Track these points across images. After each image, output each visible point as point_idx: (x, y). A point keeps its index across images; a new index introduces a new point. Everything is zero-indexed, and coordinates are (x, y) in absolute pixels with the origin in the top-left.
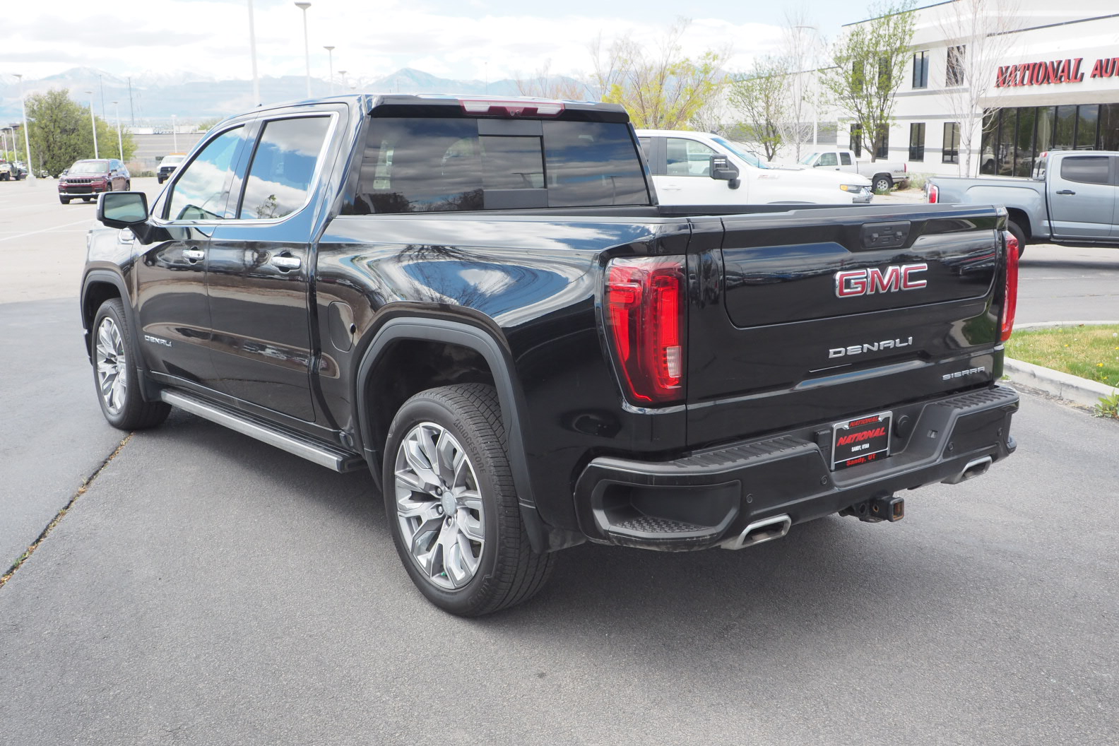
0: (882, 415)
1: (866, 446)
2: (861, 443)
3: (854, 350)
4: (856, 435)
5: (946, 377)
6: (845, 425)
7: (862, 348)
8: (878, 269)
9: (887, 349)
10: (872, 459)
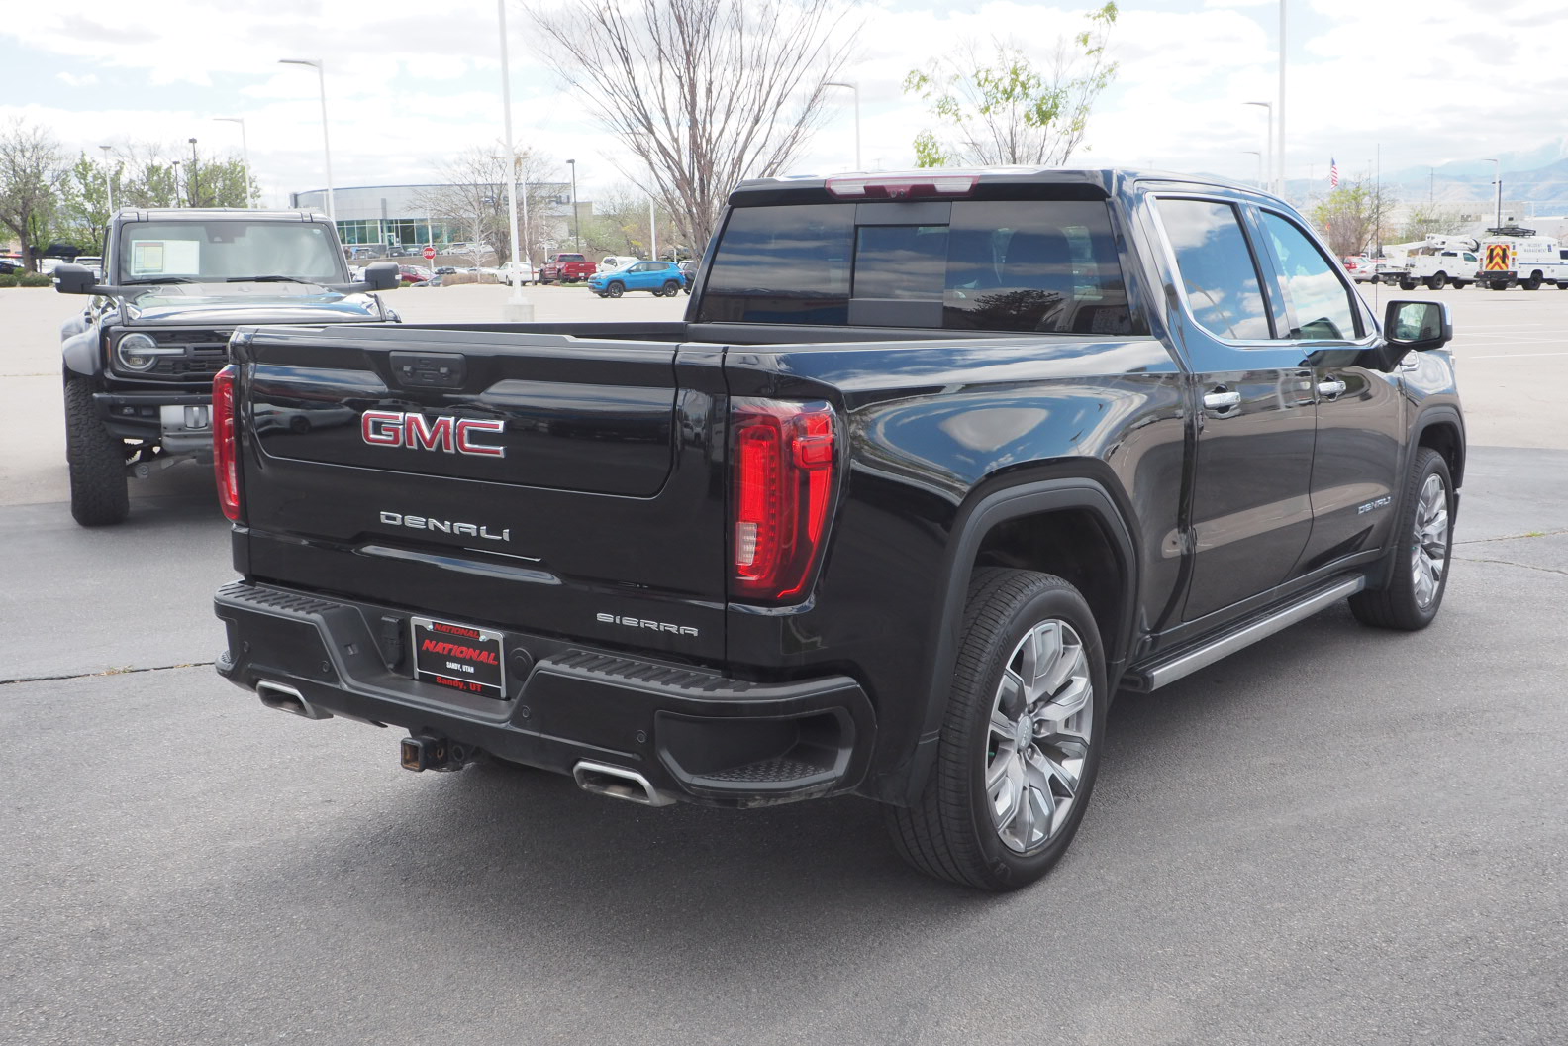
0: (485, 634)
1: (471, 669)
2: (462, 661)
3: (414, 522)
4: (451, 646)
5: (602, 617)
6: (428, 623)
7: (426, 523)
8: (419, 417)
9: (466, 535)
10: (476, 691)
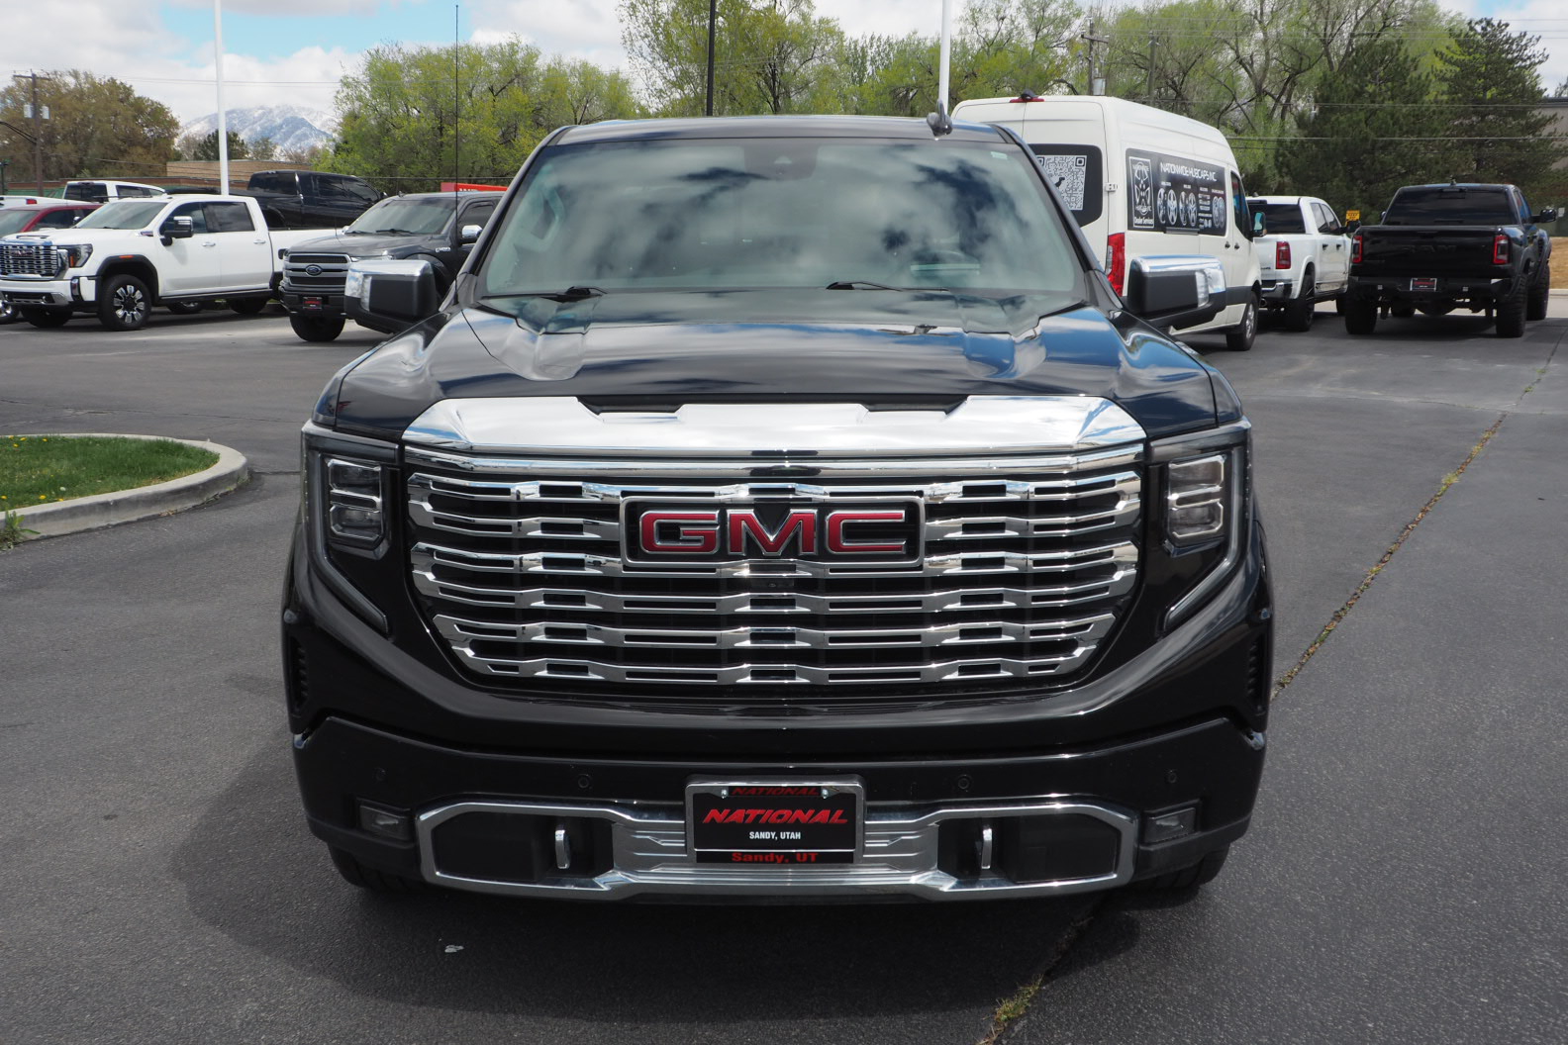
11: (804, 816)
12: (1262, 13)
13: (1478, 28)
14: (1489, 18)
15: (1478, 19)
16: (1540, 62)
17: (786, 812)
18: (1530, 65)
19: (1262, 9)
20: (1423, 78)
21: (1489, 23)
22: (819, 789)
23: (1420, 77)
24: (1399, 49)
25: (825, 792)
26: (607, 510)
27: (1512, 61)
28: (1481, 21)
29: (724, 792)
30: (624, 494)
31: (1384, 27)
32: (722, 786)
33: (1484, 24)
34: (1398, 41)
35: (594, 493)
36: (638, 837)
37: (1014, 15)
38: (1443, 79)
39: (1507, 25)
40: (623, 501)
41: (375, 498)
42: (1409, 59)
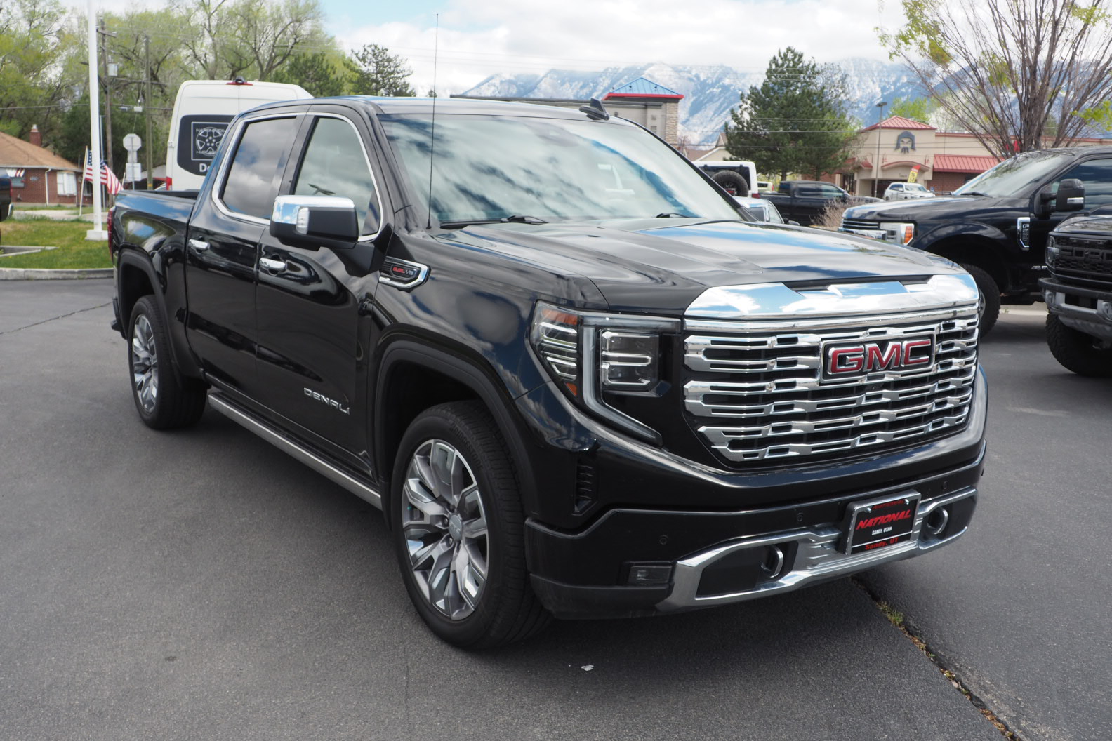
11: (894, 517)
12: (210, 25)
13: (370, 50)
14: (376, 44)
15: (369, 44)
16: (408, 75)
17: (888, 516)
18: (403, 77)
19: (209, 22)
20: (339, 81)
21: (376, 47)
22: (903, 500)
23: (337, 79)
24: (323, 60)
25: (907, 500)
26: (812, 350)
27: (392, 73)
28: (371, 46)
29: (869, 509)
30: (823, 339)
31: (295, 42)
32: (868, 506)
33: (373, 48)
34: (321, 54)
35: (804, 341)
36: (816, 547)
37: (9, 7)
38: (351, 81)
39: (387, 50)
40: (822, 344)
41: (648, 357)
42: (329, 67)
